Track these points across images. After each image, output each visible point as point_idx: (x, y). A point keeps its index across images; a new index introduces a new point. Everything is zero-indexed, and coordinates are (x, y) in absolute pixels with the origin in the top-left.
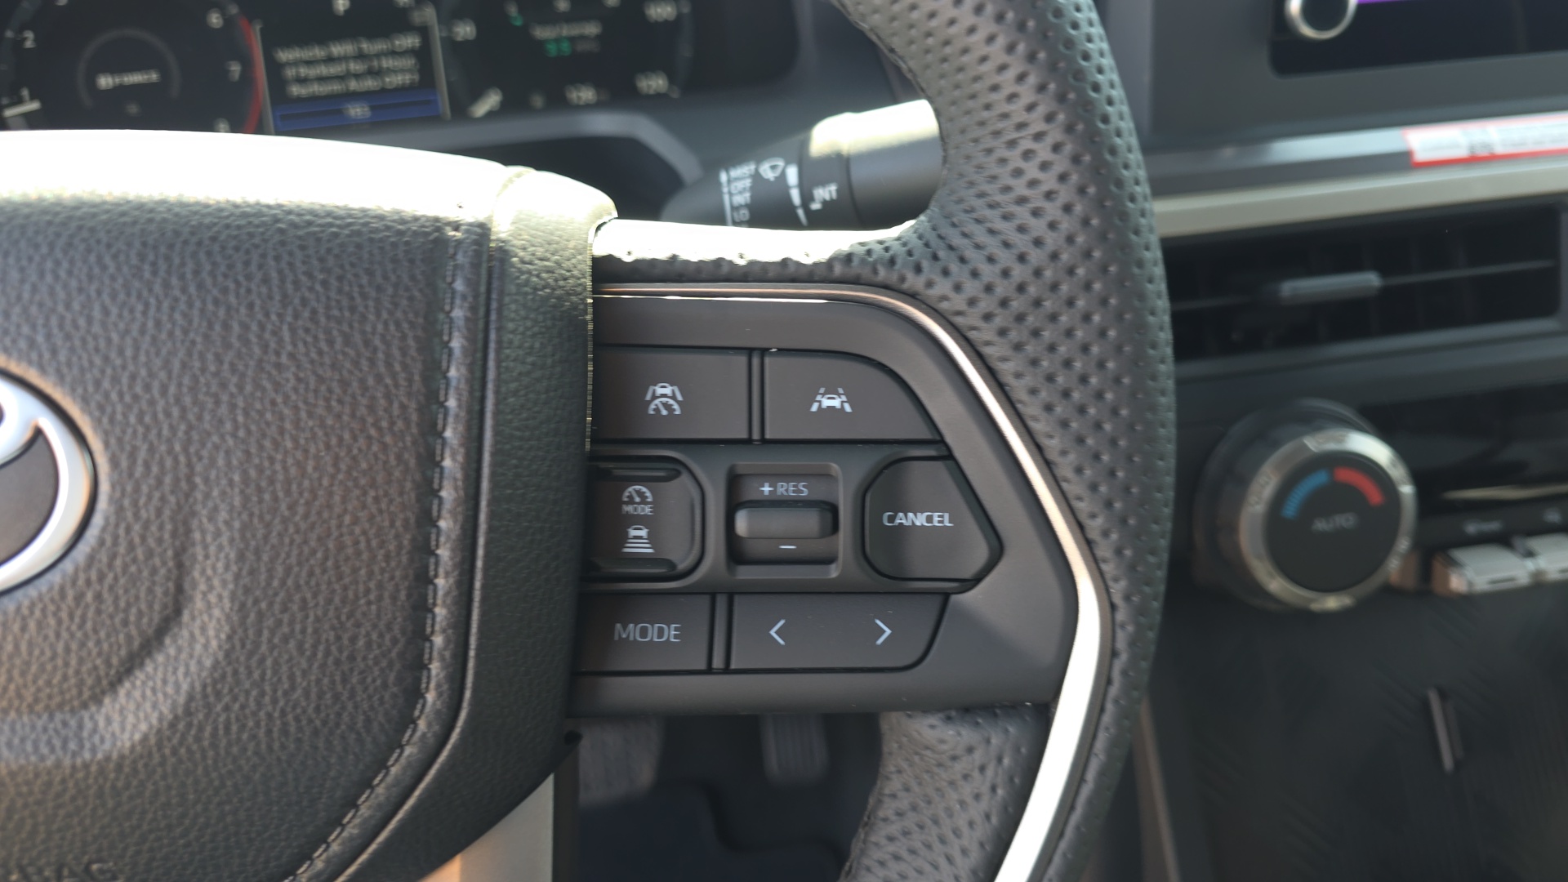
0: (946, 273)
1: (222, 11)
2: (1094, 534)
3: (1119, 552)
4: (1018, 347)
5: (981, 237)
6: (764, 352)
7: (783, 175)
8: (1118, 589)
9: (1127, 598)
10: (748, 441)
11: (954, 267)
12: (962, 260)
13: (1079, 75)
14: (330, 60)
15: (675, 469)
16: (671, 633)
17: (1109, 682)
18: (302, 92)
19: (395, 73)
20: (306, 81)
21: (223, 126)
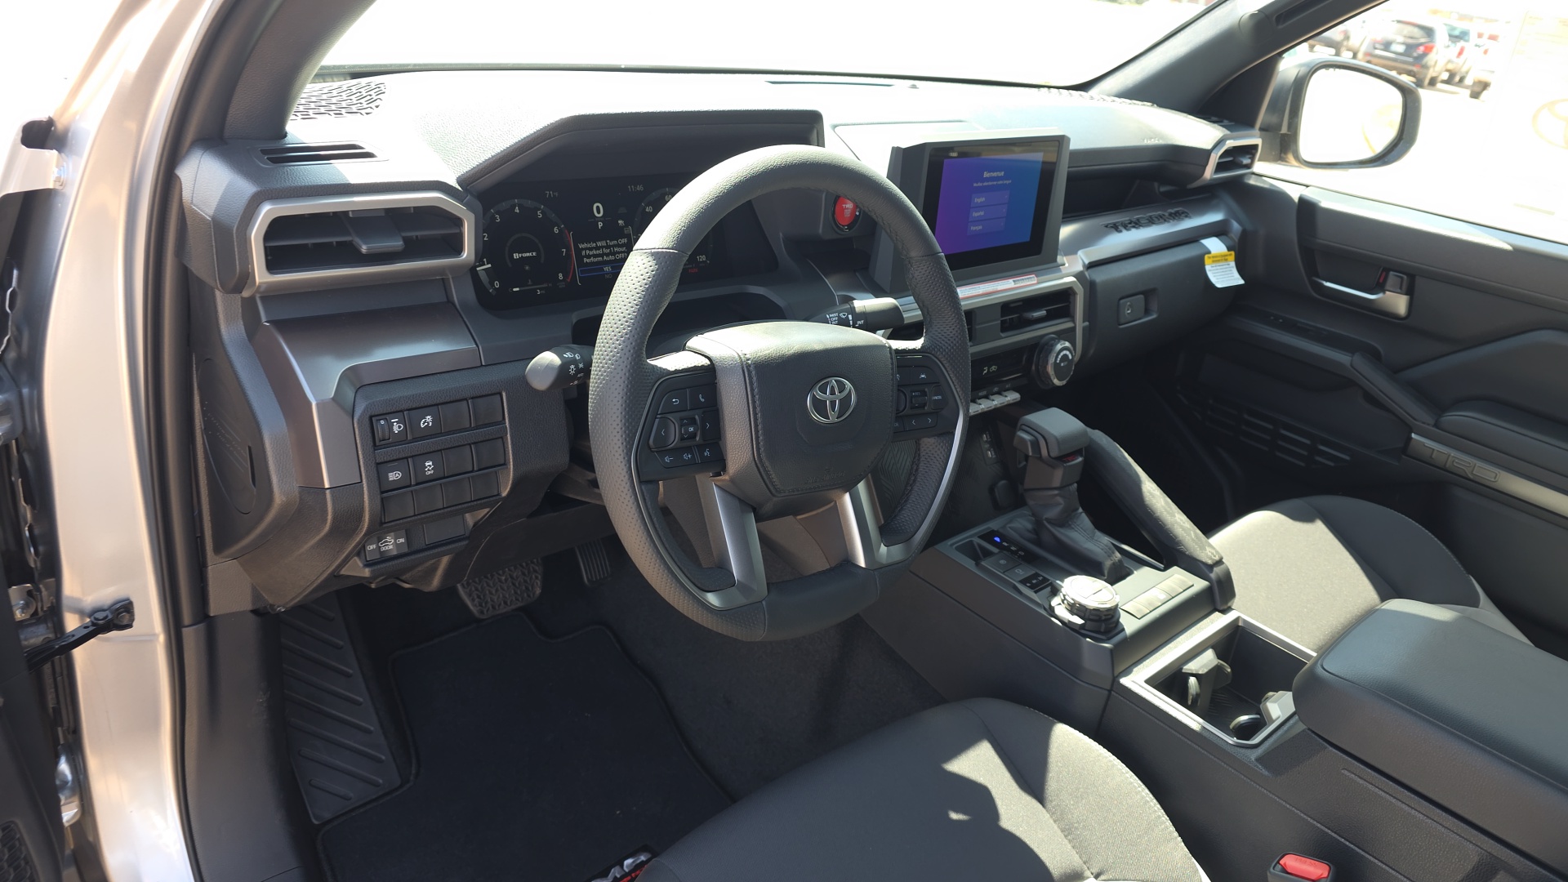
0: (939, 350)
1: (558, 226)
4: (951, 364)
7: (847, 316)
14: (597, 248)
18: (588, 261)
19: (619, 253)
20: (589, 257)
21: (561, 276)
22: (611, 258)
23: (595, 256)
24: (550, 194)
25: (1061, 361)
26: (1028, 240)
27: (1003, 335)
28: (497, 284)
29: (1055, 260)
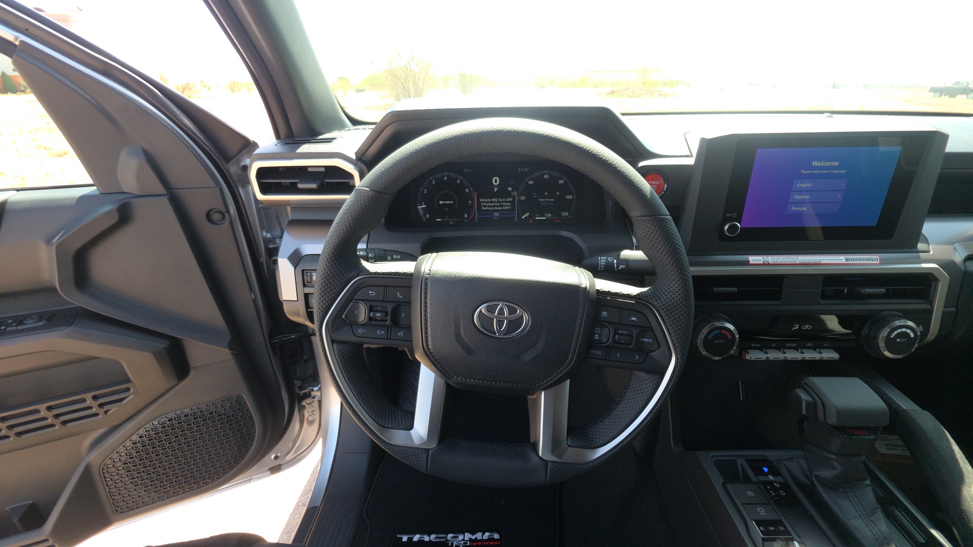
0: (657, 301)
1: (469, 188)
2: (676, 347)
3: (680, 350)
4: (668, 315)
5: (663, 295)
6: (623, 309)
7: (613, 261)
8: (679, 356)
9: (681, 358)
10: (618, 323)
11: (658, 300)
12: (660, 299)
13: (685, 274)
14: (492, 202)
15: (606, 326)
16: (600, 353)
17: (676, 371)
18: (485, 209)
19: (506, 206)
20: (485, 206)
21: (466, 216)
22: (500, 208)
23: (489, 206)
24: (467, 171)
25: (898, 336)
26: (875, 225)
27: (822, 302)
28: (428, 216)
29: (916, 246)
